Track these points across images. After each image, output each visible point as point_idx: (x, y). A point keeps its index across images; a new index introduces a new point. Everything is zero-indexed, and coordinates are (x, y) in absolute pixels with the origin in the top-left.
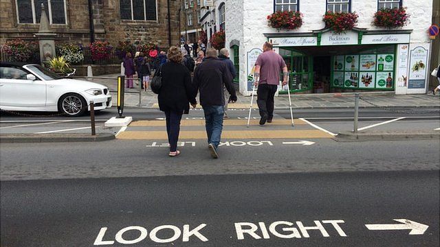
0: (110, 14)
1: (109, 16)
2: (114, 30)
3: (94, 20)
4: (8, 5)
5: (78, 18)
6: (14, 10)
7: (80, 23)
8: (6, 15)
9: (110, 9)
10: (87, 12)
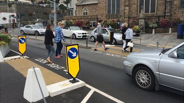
0: (175, 7)
1: (174, 8)
2: (176, 14)
3: (166, 10)
4: (136, 8)
5: (160, 10)
6: (138, 9)
7: (161, 12)
8: (134, 11)
9: (175, 5)
10: (164, 7)
